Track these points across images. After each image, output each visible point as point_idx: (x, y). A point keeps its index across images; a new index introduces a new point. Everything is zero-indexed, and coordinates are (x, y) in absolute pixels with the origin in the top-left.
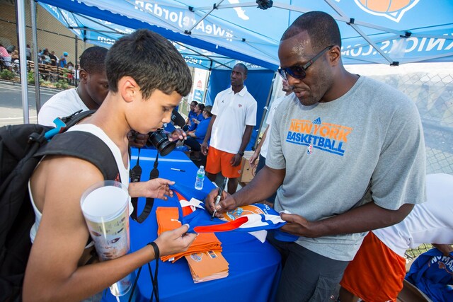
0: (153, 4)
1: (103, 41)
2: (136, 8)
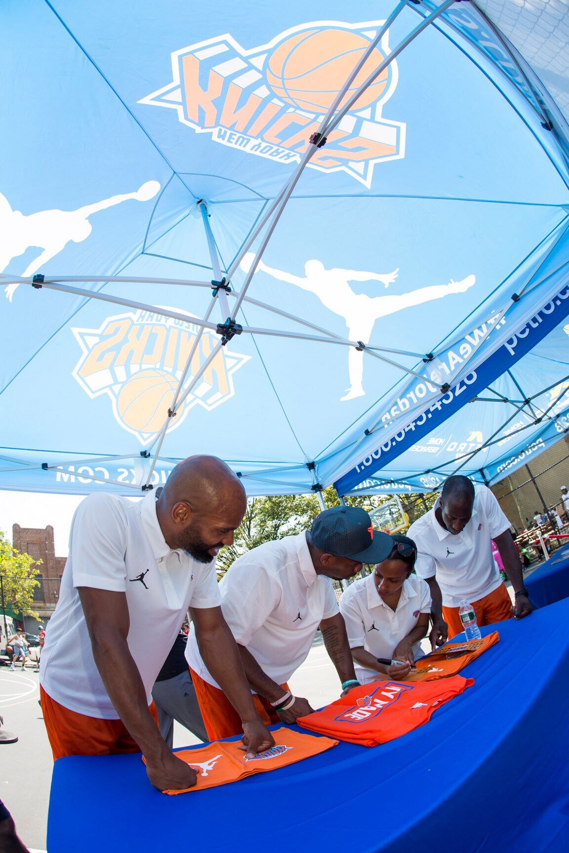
2: (386, 426)
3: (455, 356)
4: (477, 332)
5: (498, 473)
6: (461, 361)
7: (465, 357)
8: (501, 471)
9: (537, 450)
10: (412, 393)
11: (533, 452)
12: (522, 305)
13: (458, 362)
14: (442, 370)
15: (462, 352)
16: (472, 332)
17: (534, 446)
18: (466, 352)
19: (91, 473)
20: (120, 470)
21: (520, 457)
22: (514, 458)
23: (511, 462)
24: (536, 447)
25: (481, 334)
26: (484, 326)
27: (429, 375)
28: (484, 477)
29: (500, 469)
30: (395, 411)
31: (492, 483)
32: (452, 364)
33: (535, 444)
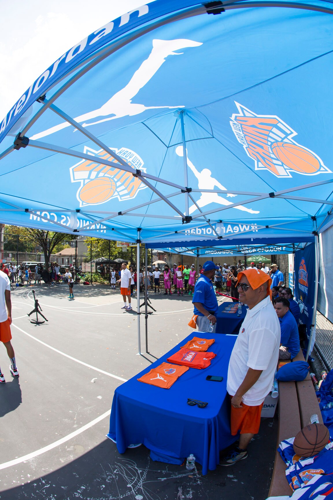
0: (195, 229)
1: (209, 253)
2: (186, 235)
3: (231, 228)
4: (244, 226)
5: (206, 254)
6: (232, 232)
7: (235, 232)
8: (207, 253)
9: (228, 254)
10: (205, 229)
11: (226, 254)
12: (268, 231)
13: (231, 231)
14: (222, 230)
15: (234, 229)
16: (243, 225)
17: (227, 252)
18: (236, 230)
19: (49, 217)
20: (62, 216)
21: (219, 252)
22: (216, 251)
23: (214, 252)
24: (228, 253)
25: (245, 228)
26: (248, 227)
27: (216, 228)
28: (198, 252)
29: (207, 252)
30: (193, 231)
31: (200, 256)
32: (228, 230)
33: (228, 251)
